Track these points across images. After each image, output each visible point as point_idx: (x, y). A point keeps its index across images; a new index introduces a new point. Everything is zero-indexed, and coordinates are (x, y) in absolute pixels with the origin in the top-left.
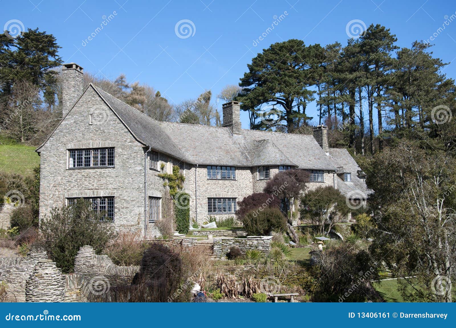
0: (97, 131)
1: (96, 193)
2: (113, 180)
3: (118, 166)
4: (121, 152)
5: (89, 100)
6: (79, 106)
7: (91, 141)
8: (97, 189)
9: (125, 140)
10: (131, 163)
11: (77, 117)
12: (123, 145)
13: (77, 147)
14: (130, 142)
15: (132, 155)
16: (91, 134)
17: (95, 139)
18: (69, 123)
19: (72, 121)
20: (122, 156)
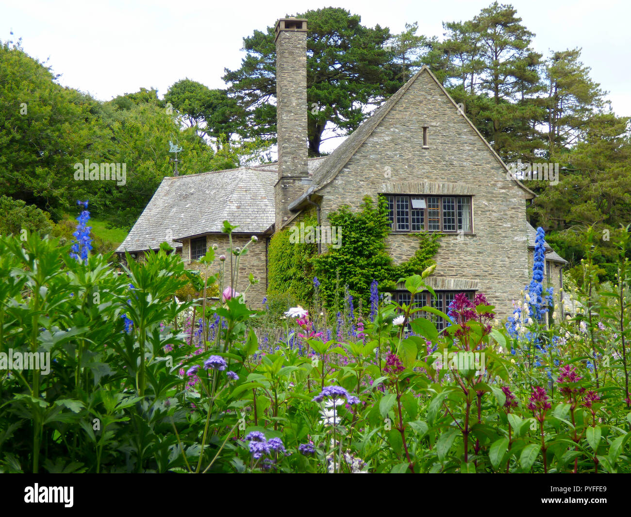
0: (438, 162)
1: (440, 283)
2: (473, 258)
3: (481, 233)
4: (486, 206)
5: (421, 98)
6: (401, 109)
7: (426, 180)
8: (442, 276)
9: (493, 182)
10: (505, 227)
11: (397, 130)
12: (489, 192)
13: (398, 191)
14: (502, 188)
15: (507, 212)
16: (426, 167)
17: (434, 177)
18: (380, 141)
19: (387, 138)
20: (488, 213)
